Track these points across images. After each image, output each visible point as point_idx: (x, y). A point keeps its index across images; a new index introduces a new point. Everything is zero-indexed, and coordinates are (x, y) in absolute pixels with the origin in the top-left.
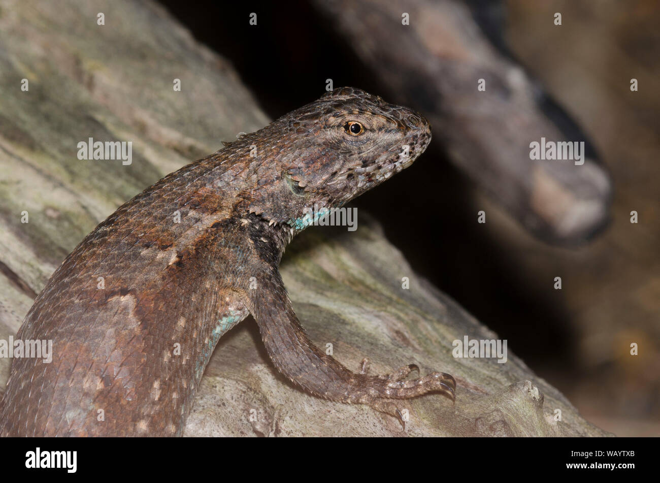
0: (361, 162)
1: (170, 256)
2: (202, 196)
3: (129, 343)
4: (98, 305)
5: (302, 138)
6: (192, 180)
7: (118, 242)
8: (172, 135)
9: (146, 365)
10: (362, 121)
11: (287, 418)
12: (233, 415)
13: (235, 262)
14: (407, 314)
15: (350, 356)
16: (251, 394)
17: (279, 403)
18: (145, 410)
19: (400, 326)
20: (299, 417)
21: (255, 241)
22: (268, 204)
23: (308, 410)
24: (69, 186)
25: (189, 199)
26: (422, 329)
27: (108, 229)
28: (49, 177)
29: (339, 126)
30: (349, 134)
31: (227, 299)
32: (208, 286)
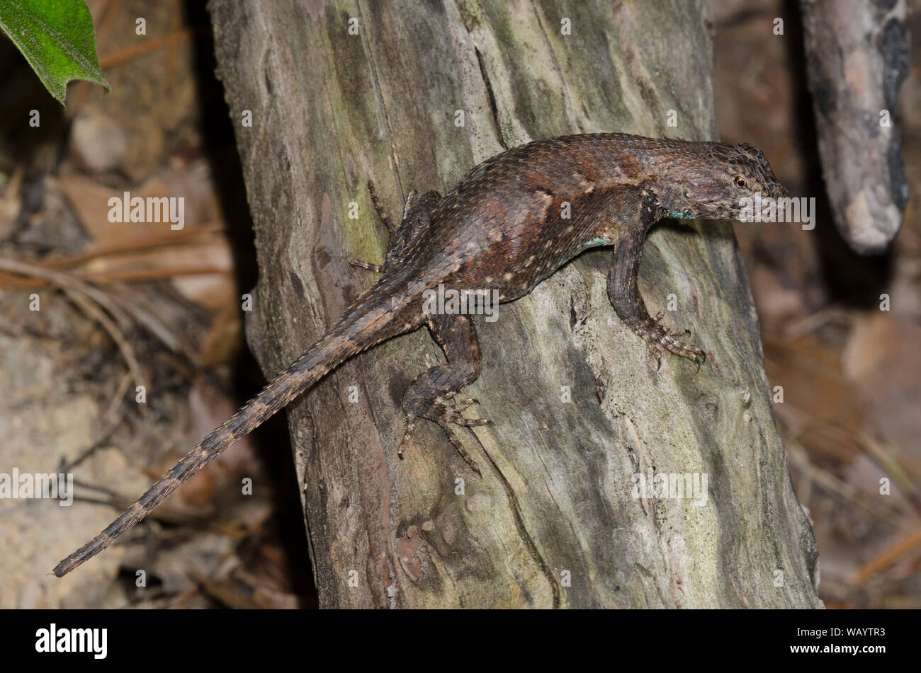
0: (731, 204)
1: (588, 188)
2: (630, 162)
3: (532, 225)
4: (529, 190)
5: (706, 168)
6: (631, 148)
7: (565, 158)
8: (645, 74)
9: (533, 243)
10: (747, 181)
11: (594, 320)
12: (564, 296)
13: (624, 212)
14: (708, 285)
15: (656, 301)
16: (584, 287)
17: (596, 306)
18: (516, 268)
19: (699, 294)
20: (601, 323)
21: (644, 207)
22: (664, 193)
23: (610, 321)
24: (563, 73)
25: (622, 159)
26: (712, 301)
27: (564, 146)
28: (554, 59)
29: (732, 175)
30: (735, 184)
31: (606, 228)
32: (599, 216)
